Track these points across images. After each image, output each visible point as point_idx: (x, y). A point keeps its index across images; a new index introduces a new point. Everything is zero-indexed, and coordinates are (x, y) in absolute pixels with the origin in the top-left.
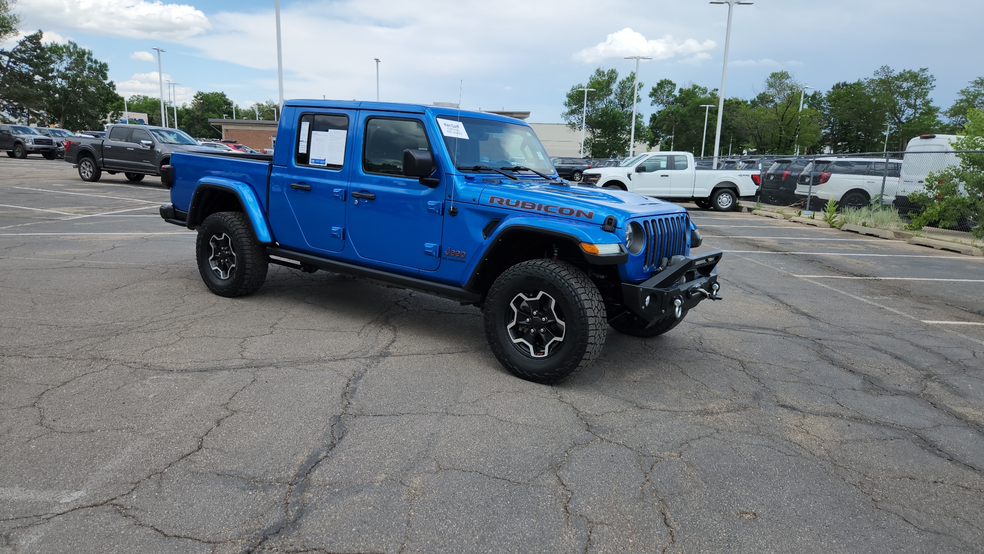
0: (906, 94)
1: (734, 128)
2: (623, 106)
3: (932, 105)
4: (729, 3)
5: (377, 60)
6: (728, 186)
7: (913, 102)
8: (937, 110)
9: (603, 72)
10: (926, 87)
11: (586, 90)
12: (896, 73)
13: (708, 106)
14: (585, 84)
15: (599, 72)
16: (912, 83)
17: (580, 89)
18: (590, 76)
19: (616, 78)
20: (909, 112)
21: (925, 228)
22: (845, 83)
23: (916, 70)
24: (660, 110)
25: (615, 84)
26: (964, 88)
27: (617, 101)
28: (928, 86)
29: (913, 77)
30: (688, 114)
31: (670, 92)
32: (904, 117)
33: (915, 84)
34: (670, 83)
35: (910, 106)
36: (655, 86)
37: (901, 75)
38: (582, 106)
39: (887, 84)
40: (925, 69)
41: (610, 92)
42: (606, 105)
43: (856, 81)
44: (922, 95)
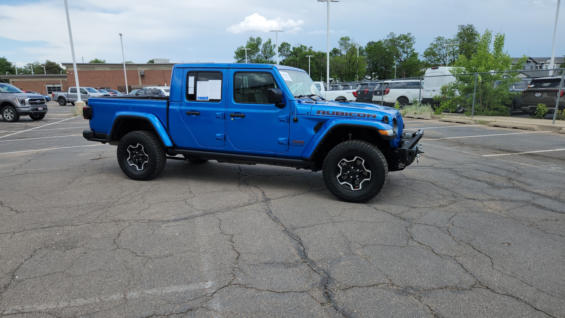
0: (402, 47)
1: (322, 67)
2: (266, 58)
3: (415, 51)
4: (327, 1)
5: (121, 35)
6: (342, 99)
7: (406, 50)
8: (417, 54)
9: (254, 39)
10: (411, 43)
11: (246, 49)
12: (397, 36)
13: (310, 56)
14: (245, 45)
15: (251, 39)
16: (405, 41)
17: (242, 49)
18: (247, 41)
19: (261, 42)
20: (405, 55)
21: (443, 113)
22: (373, 42)
23: (406, 34)
24: (284, 59)
25: (261, 46)
26: (432, 42)
27: (263, 55)
28: (412, 42)
29: (405, 38)
30: (300, 61)
31: (288, 49)
32: (403, 58)
33: (406, 41)
34: (287, 44)
35: (404, 52)
36: (280, 46)
37: (399, 37)
38: (244, 58)
39: (394, 42)
40: (410, 34)
41: (258, 50)
42: (257, 58)
43: (378, 40)
44: (410, 47)
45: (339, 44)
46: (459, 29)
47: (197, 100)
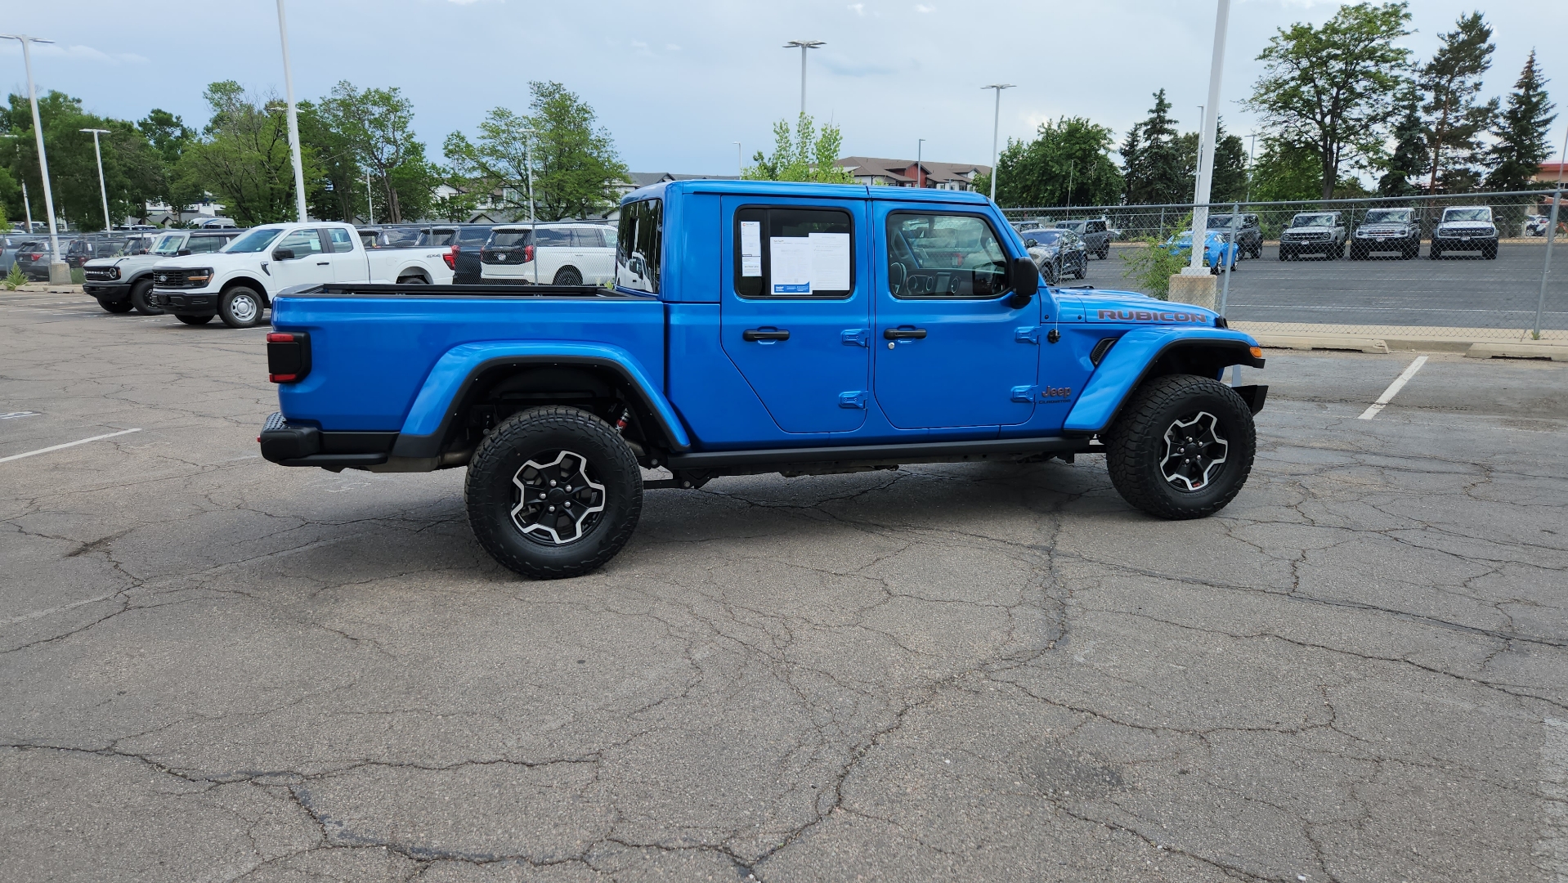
0: (379, 124)
3: (415, 140)
6: (415, 274)
7: (390, 135)
8: (422, 147)
10: (403, 115)
12: (361, 92)
13: (96, 131)
16: (384, 108)
20: (390, 149)
23: (385, 89)
26: (484, 121)
28: (406, 113)
29: (385, 99)
30: (59, 145)
32: (384, 157)
33: (387, 110)
35: (388, 141)
37: (366, 97)
39: (352, 108)
40: (396, 89)
44: (401, 125)
45: (208, 101)
46: (532, 91)
47: (773, 293)
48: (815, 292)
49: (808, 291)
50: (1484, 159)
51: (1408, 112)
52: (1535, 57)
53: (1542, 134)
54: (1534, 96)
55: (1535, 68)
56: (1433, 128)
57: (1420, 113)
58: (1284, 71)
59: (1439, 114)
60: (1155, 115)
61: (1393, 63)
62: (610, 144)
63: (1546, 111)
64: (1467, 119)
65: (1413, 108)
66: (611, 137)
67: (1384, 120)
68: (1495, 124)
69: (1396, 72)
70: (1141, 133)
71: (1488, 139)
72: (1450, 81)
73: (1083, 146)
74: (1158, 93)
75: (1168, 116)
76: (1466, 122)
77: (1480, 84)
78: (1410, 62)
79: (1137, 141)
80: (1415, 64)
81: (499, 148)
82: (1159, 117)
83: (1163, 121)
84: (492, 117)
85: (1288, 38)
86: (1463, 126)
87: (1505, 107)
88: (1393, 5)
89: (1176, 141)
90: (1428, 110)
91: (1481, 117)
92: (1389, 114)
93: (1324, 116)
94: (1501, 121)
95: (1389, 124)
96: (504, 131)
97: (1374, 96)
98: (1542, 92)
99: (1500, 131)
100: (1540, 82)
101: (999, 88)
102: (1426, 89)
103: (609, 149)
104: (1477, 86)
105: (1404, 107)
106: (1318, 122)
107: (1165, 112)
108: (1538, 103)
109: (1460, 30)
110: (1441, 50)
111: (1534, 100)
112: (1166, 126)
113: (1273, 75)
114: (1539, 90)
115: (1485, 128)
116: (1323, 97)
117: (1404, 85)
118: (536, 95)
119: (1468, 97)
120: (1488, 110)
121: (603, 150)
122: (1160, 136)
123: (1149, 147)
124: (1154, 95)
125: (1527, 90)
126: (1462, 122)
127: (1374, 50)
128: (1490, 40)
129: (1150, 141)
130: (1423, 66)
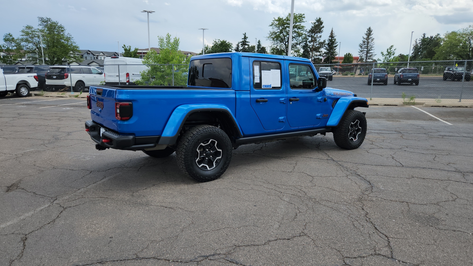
26: (22, 29)
46: (39, 20)
47: (262, 88)
48: (273, 88)
49: (271, 87)
50: (323, 55)
51: (305, 42)
52: (333, 30)
53: (335, 49)
54: (333, 40)
55: (333, 32)
56: (311, 47)
57: (308, 43)
58: (276, 30)
59: (312, 43)
60: (244, 40)
61: (301, 29)
62: (72, 39)
63: (336, 43)
64: (319, 45)
65: (306, 41)
66: (72, 36)
67: (299, 44)
68: (325, 46)
69: (302, 32)
70: (240, 45)
71: (323, 50)
72: (314, 35)
73: (225, 48)
74: (244, 34)
75: (247, 40)
76: (318, 46)
77: (321, 36)
78: (305, 30)
79: (239, 47)
80: (306, 30)
81: (29, 39)
82: (245, 40)
83: (246, 42)
84: (25, 28)
85: (277, 20)
86: (318, 47)
87: (327, 42)
88: (301, 14)
89: (249, 48)
90: (310, 42)
91: (322, 44)
92: (301, 43)
93: (286, 43)
94: (326, 45)
95: (301, 45)
96: (30, 34)
97: (297, 38)
98: (335, 39)
99: (326, 48)
100: (334, 36)
101: (203, 29)
102: (309, 37)
103: (72, 41)
104: (320, 36)
105: (304, 41)
106: (284, 44)
107: (246, 39)
108: (334, 41)
109: (316, 22)
110: (312, 27)
111: (333, 41)
112: (247, 43)
113: (273, 31)
114: (334, 38)
115: (323, 47)
116: (285, 38)
117: (304, 35)
118: (41, 22)
119: (319, 39)
120: (323, 43)
121: (70, 41)
122: (245, 46)
123: (242, 49)
124: (243, 34)
125: (331, 38)
126: (317, 45)
127: (297, 26)
128: (323, 25)
129: (242, 47)
130: (308, 30)
